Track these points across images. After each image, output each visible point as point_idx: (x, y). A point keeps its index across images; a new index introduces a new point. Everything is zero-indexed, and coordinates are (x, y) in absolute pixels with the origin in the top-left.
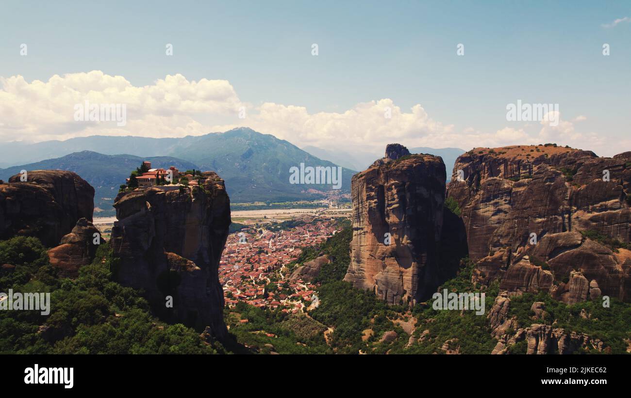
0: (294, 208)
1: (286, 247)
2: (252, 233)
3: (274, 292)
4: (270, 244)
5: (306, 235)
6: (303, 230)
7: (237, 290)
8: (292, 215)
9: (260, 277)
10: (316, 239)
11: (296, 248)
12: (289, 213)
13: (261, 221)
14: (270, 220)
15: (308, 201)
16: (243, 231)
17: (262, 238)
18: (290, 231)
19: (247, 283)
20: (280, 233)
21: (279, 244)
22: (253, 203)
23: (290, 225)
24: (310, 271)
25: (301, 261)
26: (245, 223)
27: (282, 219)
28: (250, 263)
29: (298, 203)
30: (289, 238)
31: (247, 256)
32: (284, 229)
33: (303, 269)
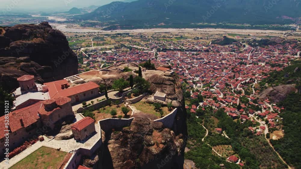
0: (269, 29)
1: (259, 61)
2: (239, 46)
3: (246, 105)
4: (249, 56)
5: (275, 53)
6: (273, 48)
7: (221, 93)
8: (267, 35)
9: (238, 88)
10: (284, 57)
11: (267, 63)
12: (265, 33)
13: (246, 38)
14: (252, 37)
15: (280, 24)
16: (233, 44)
17: (244, 51)
18: (264, 47)
19: (228, 90)
20: (257, 49)
21: (255, 58)
22: (243, 24)
23: (265, 43)
24: (277, 95)
25: (271, 82)
26: (235, 38)
27: (260, 37)
28: (233, 72)
29: (273, 25)
30: (262, 54)
31: (232, 65)
32: (260, 46)
33: (271, 91)
